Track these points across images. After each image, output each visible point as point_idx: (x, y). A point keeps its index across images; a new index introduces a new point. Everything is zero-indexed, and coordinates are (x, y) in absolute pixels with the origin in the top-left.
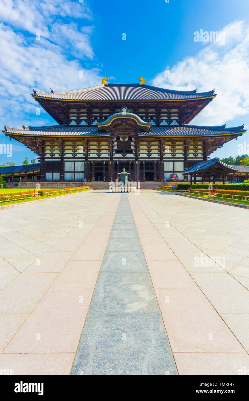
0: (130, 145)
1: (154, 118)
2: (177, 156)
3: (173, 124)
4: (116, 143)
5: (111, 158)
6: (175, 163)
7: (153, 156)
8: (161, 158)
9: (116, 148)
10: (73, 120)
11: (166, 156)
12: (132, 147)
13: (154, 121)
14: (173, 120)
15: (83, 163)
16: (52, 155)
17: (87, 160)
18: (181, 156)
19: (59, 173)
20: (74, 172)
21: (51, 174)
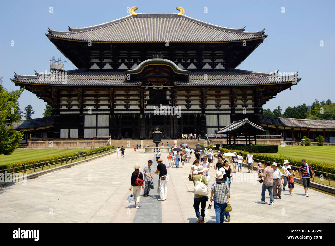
0: (166, 95)
1: (195, 61)
2: (222, 107)
3: (218, 67)
4: (148, 92)
5: (142, 110)
6: (220, 116)
7: (193, 107)
8: (203, 110)
9: (148, 97)
10: (95, 62)
11: (209, 107)
12: (168, 97)
13: (195, 64)
14: (218, 63)
15: (108, 116)
16: (69, 107)
17: (112, 113)
18: (227, 107)
19: (77, 128)
20: (97, 128)
21: (67, 130)
